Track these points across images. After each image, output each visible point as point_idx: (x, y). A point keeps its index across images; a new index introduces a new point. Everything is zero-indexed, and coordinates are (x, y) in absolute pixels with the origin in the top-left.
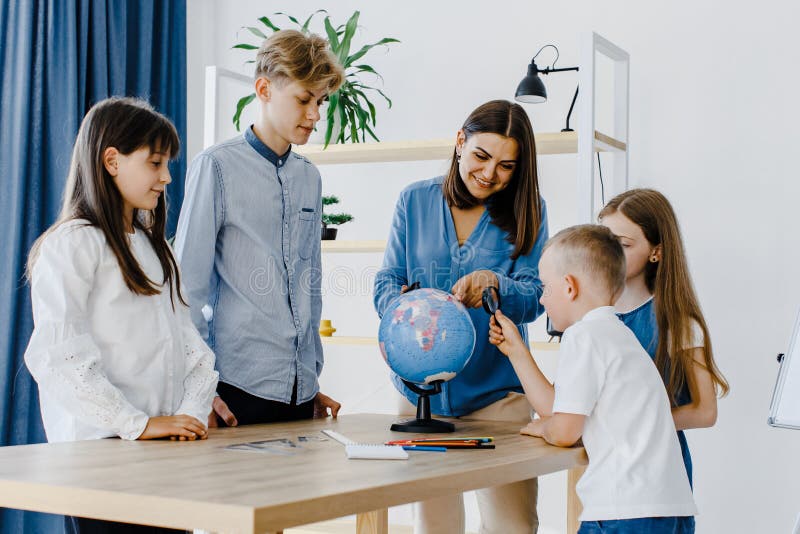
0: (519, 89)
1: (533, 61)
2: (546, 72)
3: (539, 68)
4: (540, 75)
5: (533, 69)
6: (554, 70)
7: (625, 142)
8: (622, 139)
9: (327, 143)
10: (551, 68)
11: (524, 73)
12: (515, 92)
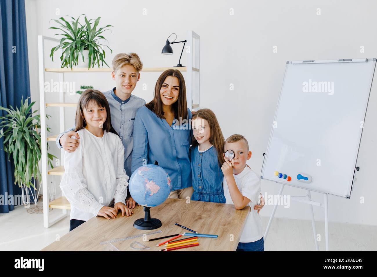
0: (163, 50)
1: (168, 39)
2: (172, 43)
3: (170, 42)
4: (170, 44)
5: (168, 42)
6: (175, 43)
7: (199, 69)
8: (198, 68)
9: (89, 68)
10: (174, 42)
11: (164, 44)
12: (162, 51)
